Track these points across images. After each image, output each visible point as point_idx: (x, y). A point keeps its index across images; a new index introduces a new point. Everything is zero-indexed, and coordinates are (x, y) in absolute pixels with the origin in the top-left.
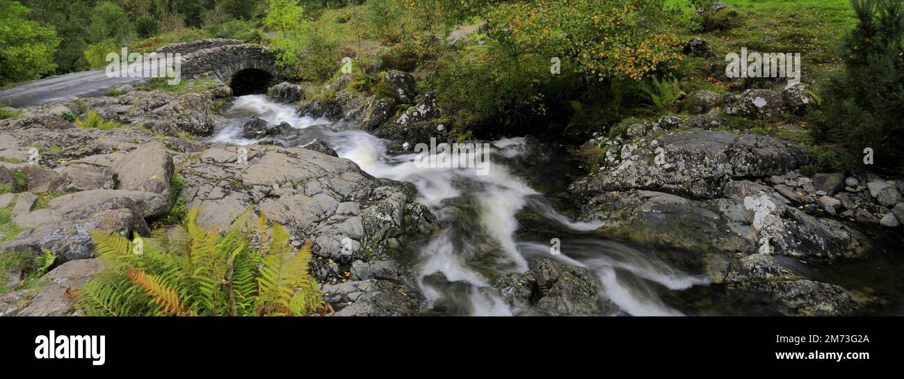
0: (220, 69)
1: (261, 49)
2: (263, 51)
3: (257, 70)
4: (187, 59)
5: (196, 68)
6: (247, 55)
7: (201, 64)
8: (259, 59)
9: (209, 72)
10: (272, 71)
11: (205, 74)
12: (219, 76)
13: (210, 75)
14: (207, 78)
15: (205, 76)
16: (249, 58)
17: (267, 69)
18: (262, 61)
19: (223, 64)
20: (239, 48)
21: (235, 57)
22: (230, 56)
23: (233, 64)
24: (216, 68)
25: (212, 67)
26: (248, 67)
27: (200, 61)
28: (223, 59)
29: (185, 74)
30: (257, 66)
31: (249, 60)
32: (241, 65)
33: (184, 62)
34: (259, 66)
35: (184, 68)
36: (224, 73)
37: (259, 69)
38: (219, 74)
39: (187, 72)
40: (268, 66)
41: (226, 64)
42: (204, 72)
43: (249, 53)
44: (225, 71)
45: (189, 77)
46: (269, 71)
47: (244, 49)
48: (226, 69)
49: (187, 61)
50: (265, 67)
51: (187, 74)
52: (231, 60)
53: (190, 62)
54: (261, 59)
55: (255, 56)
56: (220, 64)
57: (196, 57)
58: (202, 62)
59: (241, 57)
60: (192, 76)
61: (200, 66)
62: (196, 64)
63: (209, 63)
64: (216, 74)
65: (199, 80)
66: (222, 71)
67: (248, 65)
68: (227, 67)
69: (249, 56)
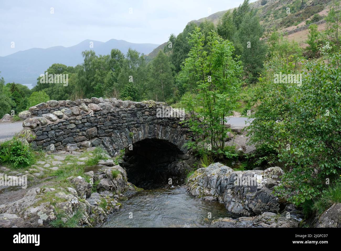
0: (110, 136)
3: (162, 141)
4: (59, 117)
5: (71, 133)
6: (150, 117)
7: (81, 127)
8: (165, 125)
9: (93, 141)
10: (181, 144)
11: (86, 142)
12: (106, 147)
13: (93, 145)
14: (88, 149)
15: (85, 147)
17: (175, 141)
18: (169, 129)
19: (114, 129)
20: (139, 106)
21: (132, 119)
22: (125, 117)
23: (129, 130)
24: (104, 135)
25: (98, 133)
26: (150, 137)
27: (80, 122)
28: (114, 121)
29: (54, 141)
30: (161, 135)
31: (152, 126)
32: (140, 132)
33: (53, 121)
34: (164, 136)
35: (53, 132)
36: (115, 143)
37: (164, 140)
38: (107, 144)
39: (56, 138)
40: (177, 136)
41: (119, 130)
42: (84, 140)
43: (152, 115)
44: (117, 140)
45: (59, 148)
46: (177, 144)
47: (146, 109)
48: (119, 137)
49: (59, 120)
50: (172, 138)
51: (57, 142)
52: (126, 124)
53: (62, 122)
54: (168, 125)
55: (161, 121)
56: (110, 129)
57: (73, 115)
58: (83, 123)
59: (141, 119)
60: (65, 146)
61: (78, 130)
62: (73, 126)
63: (94, 126)
64: (104, 144)
65: (75, 152)
66: (112, 140)
67: (150, 133)
68: (120, 134)
69: (153, 120)
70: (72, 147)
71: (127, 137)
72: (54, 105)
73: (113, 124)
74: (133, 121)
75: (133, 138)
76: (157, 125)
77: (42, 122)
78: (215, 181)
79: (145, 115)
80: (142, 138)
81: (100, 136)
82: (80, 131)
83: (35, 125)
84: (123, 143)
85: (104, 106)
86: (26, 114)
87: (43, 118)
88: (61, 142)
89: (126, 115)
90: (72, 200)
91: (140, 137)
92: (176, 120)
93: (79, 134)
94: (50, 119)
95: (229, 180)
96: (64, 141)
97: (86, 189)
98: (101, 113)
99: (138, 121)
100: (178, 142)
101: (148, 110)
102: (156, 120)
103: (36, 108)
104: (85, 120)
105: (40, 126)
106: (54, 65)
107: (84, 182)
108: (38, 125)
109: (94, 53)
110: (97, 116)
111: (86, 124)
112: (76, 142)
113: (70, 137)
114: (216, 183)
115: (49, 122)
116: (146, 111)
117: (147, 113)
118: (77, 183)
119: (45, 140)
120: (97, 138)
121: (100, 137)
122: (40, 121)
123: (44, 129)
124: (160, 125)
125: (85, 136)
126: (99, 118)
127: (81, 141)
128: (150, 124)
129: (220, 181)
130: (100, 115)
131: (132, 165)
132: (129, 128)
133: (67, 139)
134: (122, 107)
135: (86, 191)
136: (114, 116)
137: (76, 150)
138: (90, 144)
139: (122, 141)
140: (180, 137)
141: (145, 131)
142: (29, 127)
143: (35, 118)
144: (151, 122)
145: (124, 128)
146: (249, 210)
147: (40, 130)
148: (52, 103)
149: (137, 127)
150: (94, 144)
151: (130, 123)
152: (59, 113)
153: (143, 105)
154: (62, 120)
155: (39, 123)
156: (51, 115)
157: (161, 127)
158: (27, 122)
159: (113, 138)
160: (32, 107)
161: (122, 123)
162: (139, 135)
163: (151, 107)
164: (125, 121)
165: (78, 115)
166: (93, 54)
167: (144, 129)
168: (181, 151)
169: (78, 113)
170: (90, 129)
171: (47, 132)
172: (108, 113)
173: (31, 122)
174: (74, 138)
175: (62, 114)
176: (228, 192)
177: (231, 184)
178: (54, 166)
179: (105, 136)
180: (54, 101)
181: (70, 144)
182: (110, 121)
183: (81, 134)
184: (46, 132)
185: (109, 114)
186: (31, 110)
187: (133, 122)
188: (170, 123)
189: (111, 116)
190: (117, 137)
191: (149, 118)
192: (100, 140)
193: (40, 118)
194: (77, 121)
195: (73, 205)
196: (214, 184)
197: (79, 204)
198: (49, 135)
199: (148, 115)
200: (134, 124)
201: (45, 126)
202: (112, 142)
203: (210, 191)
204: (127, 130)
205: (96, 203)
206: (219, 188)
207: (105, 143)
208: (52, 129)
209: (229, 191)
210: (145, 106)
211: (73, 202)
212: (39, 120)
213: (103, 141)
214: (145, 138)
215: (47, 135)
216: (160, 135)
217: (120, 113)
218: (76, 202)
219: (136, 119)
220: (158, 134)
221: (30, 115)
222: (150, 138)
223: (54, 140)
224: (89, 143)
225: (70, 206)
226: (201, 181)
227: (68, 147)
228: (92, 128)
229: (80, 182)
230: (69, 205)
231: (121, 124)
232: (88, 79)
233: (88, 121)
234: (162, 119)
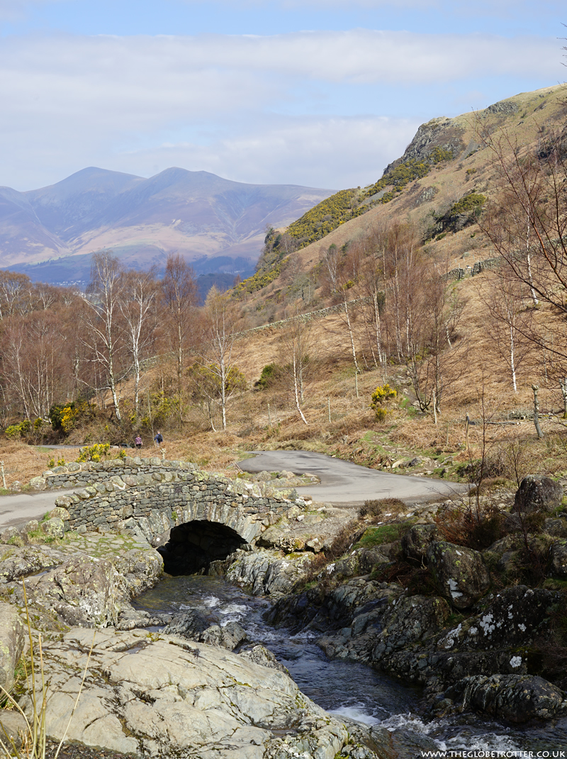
0: (148, 516)
1: (226, 484)
2: (230, 488)
3: (216, 524)
5: (104, 512)
6: (200, 493)
7: (114, 505)
8: (222, 503)
9: (127, 521)
10: (243, 530)
11: (119, 523)
12: (143, 530)
13: (127, 527)
15: (119, 528)
16: (202, 500)
17: (234, 525)
18: (226, 508)
19: (154, 507)
20: (186, 479)
21: (176, 495)
22: (167, 493)
23: (172, 509)
24: (140, 515)
25: (133, 512)
27: (114, 499)
28: (154, 499)
29: (85, 521)
30: (215, 516)
31: (202, 504)
32: (186, 511)
33: (85, 498)
34: (218, 518)
36: (153, 525)
37: (220, 523)
38: (144, 526)
39: (88, 518)
40: (237, 519)
41: (159, 509)
42: (117, 521)
43: (203, 491)
44: (156, 522)
45: (90, 528)
47: (194, 482)
48: (158, 518)
51: (88, 522)
52: (168, 502)
53: (94, 500)
54: (226, 503)
55: (215, 497)
56: (148, 507)
57: (106, 491)
58: (117, 501)
59: (188, 497)
60: (96, 527)
61: (112, 508)
62: (106, 504)
64: (140, 526)
65: (108, 534)
66: (150, 521)
67: (198, 513)
68: (160, 514)
69: (203, 496)
70: (105, 528)
71: (168, 518)
73: (152, 501)
74: (177, 498)
75: (177, 519)
76: (209, 504)
77: (75, 500)
79: (193, 491)
80: (188, 519)
81: (136, 516)
82: (114, 510)
83: (68, 504)
84: (163, 525)
85: (142, 480)
88: (92, 522)
89: (168, 490)
91: (186, 518)
92: (236, 497)
93: (112, 513)
96: (96, 521)
98: (139, 489)
99: (184, 498)
100: (239, 527)
101: (197, 484)
102: (208, 497)
104: (120, 497)
105: (73, 505)
108: (71, 504)
111: (120, 502)
112: (109, 523)
113: (102, 517)
116: (194, 485)
117: (195, 488)
119: (76, 520)
120: (132, 518)
121: (136, 518)
122: (73, 499)
123: (77, 508)
124: (214, 503)
125: (119, 515)
127: (114, 522)
128: (200, 502)
130: (137, 492)
132: (171, 507)
134: (163, 481)
136: (154, 492)
137: (109, 532)
139: (163, 522)
140: (243, 520)
141: (192, 511)
144: (200, 500)
145: (165, 506)
147: (73, 509)
149: (182, 506)
150: (129, 525)
151: (174, 500)
152: (92, 490)
153: (191, 478)
155: (71, 501)
156: (84, 492)
157: (215, 506)
158: (60, 500)
159: (151, 518)
161: (164, 501)
162: (184, 515)
163: (202, 479)
164: (167, 498)
167: (191, 508)
168: (243, 539)
169: (111, 489)
170: (125, 508)
171: (80, 510)
172: (146, 489)
173: (64, 500)
174: (106, 518)
175: (94, 491)
179: (142, 516)
181: (102, 525)
182: (149, 498)
183: (114, 513)
187: (176, 500)
188: (228, 500)
189: (150, 492)
190: (156, 518)
191: (198, 494)
192: (135, 521)
194: (110, 499)
199: (197, 491)
200: (178, 502)
201: (78, 504)
202: (149, 524)
204: (169, 509)
207: (141, 525)
208: (84, 508)
210: (194, 479)
213: (140, 522)
214: (192, 520)
216: (213, 517)
217: (161, 488)
219: (181, 495)
220: (210, 515)
222: (199, 519)
223: (86, 519)
224: (123, 524)
227: (100, 528)
228: (127, 507)
231: (161, 502)
233: (122, 498)
234: (216, 495)
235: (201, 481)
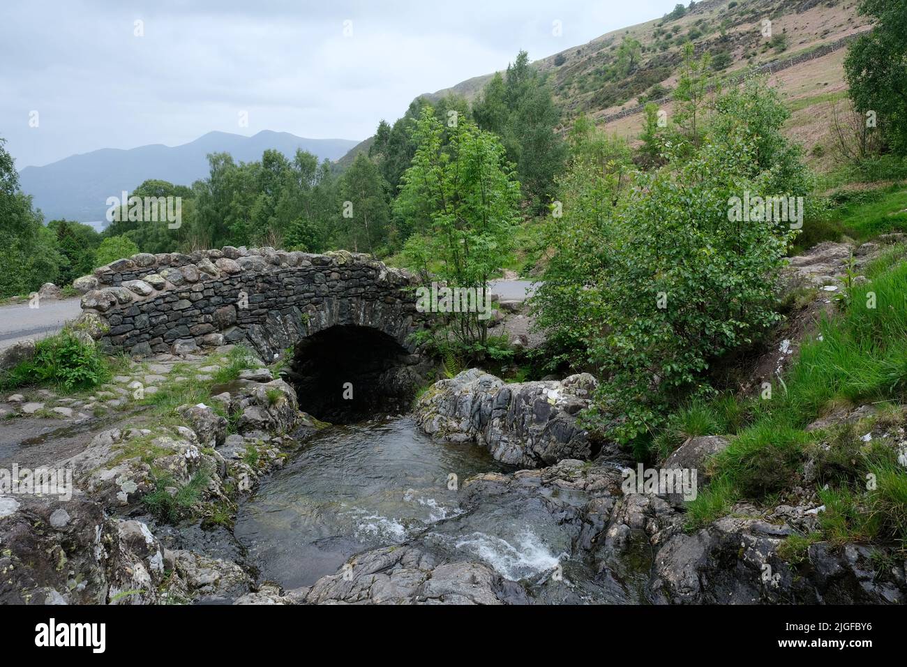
0: (263, 323)
1: (377, 270)
2: (382, 275)
3: (365, 329)
4: (157, 287)
5: (183, 319)
6: (341, 284)
7: (202, 305)
8: (372, 299)
9: (228, 333)
10: (403, 336)
11: (213, 336)
12: (256, 345)
13: (228, 341)
14: (218, 349)
15: (213, 345)
16: (345, 294)
17: (391, 329)
18: (378, 306)
19: (270, 307)
20: (319, 262)
21: (306, 287)
22: (292, 284)
23: (300, 309)
24: (249, 320)
25: (237, 317)
26: (342, 321)
27: (201, 296)
28: (270, 294)
29: (147, 336)
30: (365, 317)
31: (345, 301)
32: (322, 313)
33: (144, 295)
34: (370, 320)
35: (145, 317)
36: (272, 336)
37: (370, 328)
38: (257, 338)
39: (152, 329)
40: (395, 320)
41: (280, 310)
42: (209, 332)
43: (346, 280)
44: (277, 331)
45: (158, 348)
46: (396, 334)
47: (332, 267)
48: (280, 324)
49: (156, 293)
50: (386, 322)
51: (153, 337)
52: (294, 298)
53: (163, 297)
54: (378, 299)
55: (363, 290)
56: (261, 307)
57: (186, 281)
58: (207, 298)
59: (324, 287)
60: (171, 344)
61: (197, 312)
62: (187, 304)
63: (230, 304)
64: (250, 339)
65: (192, 356)
66: (266, 330)
67: (341, 315)
68: (282, 318)
69: (347, 288)
70: (186, 346)
71: (296, 324)
72: (146, 263)
73: (267, 298)
74: (308, 291)
75: (309, 325)
76: (355, 300)
77: (122, 297)
78: (469, 404)
79: (332, 280)
80: (326, 324)
81: (242, 323)
82: (202, 314)
83: (106, 304)
84: (288, 335)
85: (248, 262)
86: (88, 281)
87: (124, 290)
88: (163, 337)
89: (293, 280)
90: (186, 452)
91: (323, 323)
92: (392, 288)
93: (199, 319)
94: (137, 290)
95: (495, 401)
96: (169, 335)
97: (216, 428)
98: (243, 278)
99: (317, 292)
100: (397, 331)
101: (337, 269)
102: (353, 290)
103: (109, 269)
104: (211, 292)
105: (118, 307)
106: (146, 184)
107: (211, 414)
108: (113, 304)
109: (230, 159)
110: (236, 283)
111: (213, 300)
112: (194, 336)
113: (180, 327)
114: (472, 407)
115: (136, 297)
116: (332, 271)
117: (335, 276)
118: (195, 417)
119: (128, 334)
120: (235, 328)
121: (243, 326)
122: (117, 296)
123: (127, 312)
124: (362, 299)
125: (212, 323)
126: (238, 286)
127: (204, 334)
128: (342, 297)
129: (478, 403)
130: (241, 281)
131: (308, 378)
132: (299, 307)
133: (174, 330)
134: (284, 265)
135: (216, 433)
136: (270, 283)
137: (194, 352)
138: (221, 339)
139: (287, 331)
140: (402, 321)
141: (331, 312)
142: (94, 308)
143: (106, 290)
144: (343, 294)
145: (290, 306)
146: (534, 456)
147: (118, 314)
148: (142, 259)
149: (316, 303)
150: (231, 338)
151: (302, 296)
152: (156, 279)
153: (327, 260)
154: (163, 293)
155: (114, 299)
156: (140, 284)
157: (364, 302)
158: (90, 298)
159: (268, 326)
160: (101, 269)
161: (287, 297)
162: (320, 318)
163: (343, 263)
164: (291, 293)
165: (195, 282)
166: (228, 160)
167: (330, 307)
168: (403, 348)
169: (195, 277)
170: (221, 310)
171: (133, 317)
172: (256, 278)
173: (98, 298)
174: (189, 328)
175: (162, 280)
176: (494, 424)
177: (499, 409)
178: (149, 385)
179: (252, 323)
180: (147, 254)
181: (181, 341)
182: (262, 292)
183: (202, 319)
184: (131, 319)
185: (260, 280)
186: (99, 275)
187: (307, 294)
188: (381, 294)
189: (264, 282)
190: (276, 324)
191: (339, 285)
192: (242, 331)
193: (116, 289)
194: (193, 295)
195: (188, 460)
196: (467, 409)
197: (201, 459)
198: (138, 324)
199: (337, 280)
200: (309, 298)
201: (127, 305)
202: (266, 335)
203: (459, 422)
204: (296, 309)
205: (236, 455)
206: (477, 417)
207: (253, 336)
208: (143, 312)
209: (496, 421)
210: (331, 261)
211: (188, 456)
212: (114, 294)
213: (249, 333)
214: (332, 325)
215: (133, 324)
217: (281, 276)
218: (195, 454)
219: (313, 288)
220: (358, 317)
221: (97, 284)
222: (342, 324)
223: (148, 333)
224: (221, 337)
225: (183, 463)
226: (443, 405)
227: (177, 346)
228: (226, 308)
229: (203, 415)
230: (180, 462)
231: (283, 299)
232: (217, 211)
233: (216, 294)
234: (364, 287)
235: (342, 265)
